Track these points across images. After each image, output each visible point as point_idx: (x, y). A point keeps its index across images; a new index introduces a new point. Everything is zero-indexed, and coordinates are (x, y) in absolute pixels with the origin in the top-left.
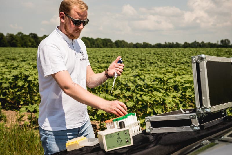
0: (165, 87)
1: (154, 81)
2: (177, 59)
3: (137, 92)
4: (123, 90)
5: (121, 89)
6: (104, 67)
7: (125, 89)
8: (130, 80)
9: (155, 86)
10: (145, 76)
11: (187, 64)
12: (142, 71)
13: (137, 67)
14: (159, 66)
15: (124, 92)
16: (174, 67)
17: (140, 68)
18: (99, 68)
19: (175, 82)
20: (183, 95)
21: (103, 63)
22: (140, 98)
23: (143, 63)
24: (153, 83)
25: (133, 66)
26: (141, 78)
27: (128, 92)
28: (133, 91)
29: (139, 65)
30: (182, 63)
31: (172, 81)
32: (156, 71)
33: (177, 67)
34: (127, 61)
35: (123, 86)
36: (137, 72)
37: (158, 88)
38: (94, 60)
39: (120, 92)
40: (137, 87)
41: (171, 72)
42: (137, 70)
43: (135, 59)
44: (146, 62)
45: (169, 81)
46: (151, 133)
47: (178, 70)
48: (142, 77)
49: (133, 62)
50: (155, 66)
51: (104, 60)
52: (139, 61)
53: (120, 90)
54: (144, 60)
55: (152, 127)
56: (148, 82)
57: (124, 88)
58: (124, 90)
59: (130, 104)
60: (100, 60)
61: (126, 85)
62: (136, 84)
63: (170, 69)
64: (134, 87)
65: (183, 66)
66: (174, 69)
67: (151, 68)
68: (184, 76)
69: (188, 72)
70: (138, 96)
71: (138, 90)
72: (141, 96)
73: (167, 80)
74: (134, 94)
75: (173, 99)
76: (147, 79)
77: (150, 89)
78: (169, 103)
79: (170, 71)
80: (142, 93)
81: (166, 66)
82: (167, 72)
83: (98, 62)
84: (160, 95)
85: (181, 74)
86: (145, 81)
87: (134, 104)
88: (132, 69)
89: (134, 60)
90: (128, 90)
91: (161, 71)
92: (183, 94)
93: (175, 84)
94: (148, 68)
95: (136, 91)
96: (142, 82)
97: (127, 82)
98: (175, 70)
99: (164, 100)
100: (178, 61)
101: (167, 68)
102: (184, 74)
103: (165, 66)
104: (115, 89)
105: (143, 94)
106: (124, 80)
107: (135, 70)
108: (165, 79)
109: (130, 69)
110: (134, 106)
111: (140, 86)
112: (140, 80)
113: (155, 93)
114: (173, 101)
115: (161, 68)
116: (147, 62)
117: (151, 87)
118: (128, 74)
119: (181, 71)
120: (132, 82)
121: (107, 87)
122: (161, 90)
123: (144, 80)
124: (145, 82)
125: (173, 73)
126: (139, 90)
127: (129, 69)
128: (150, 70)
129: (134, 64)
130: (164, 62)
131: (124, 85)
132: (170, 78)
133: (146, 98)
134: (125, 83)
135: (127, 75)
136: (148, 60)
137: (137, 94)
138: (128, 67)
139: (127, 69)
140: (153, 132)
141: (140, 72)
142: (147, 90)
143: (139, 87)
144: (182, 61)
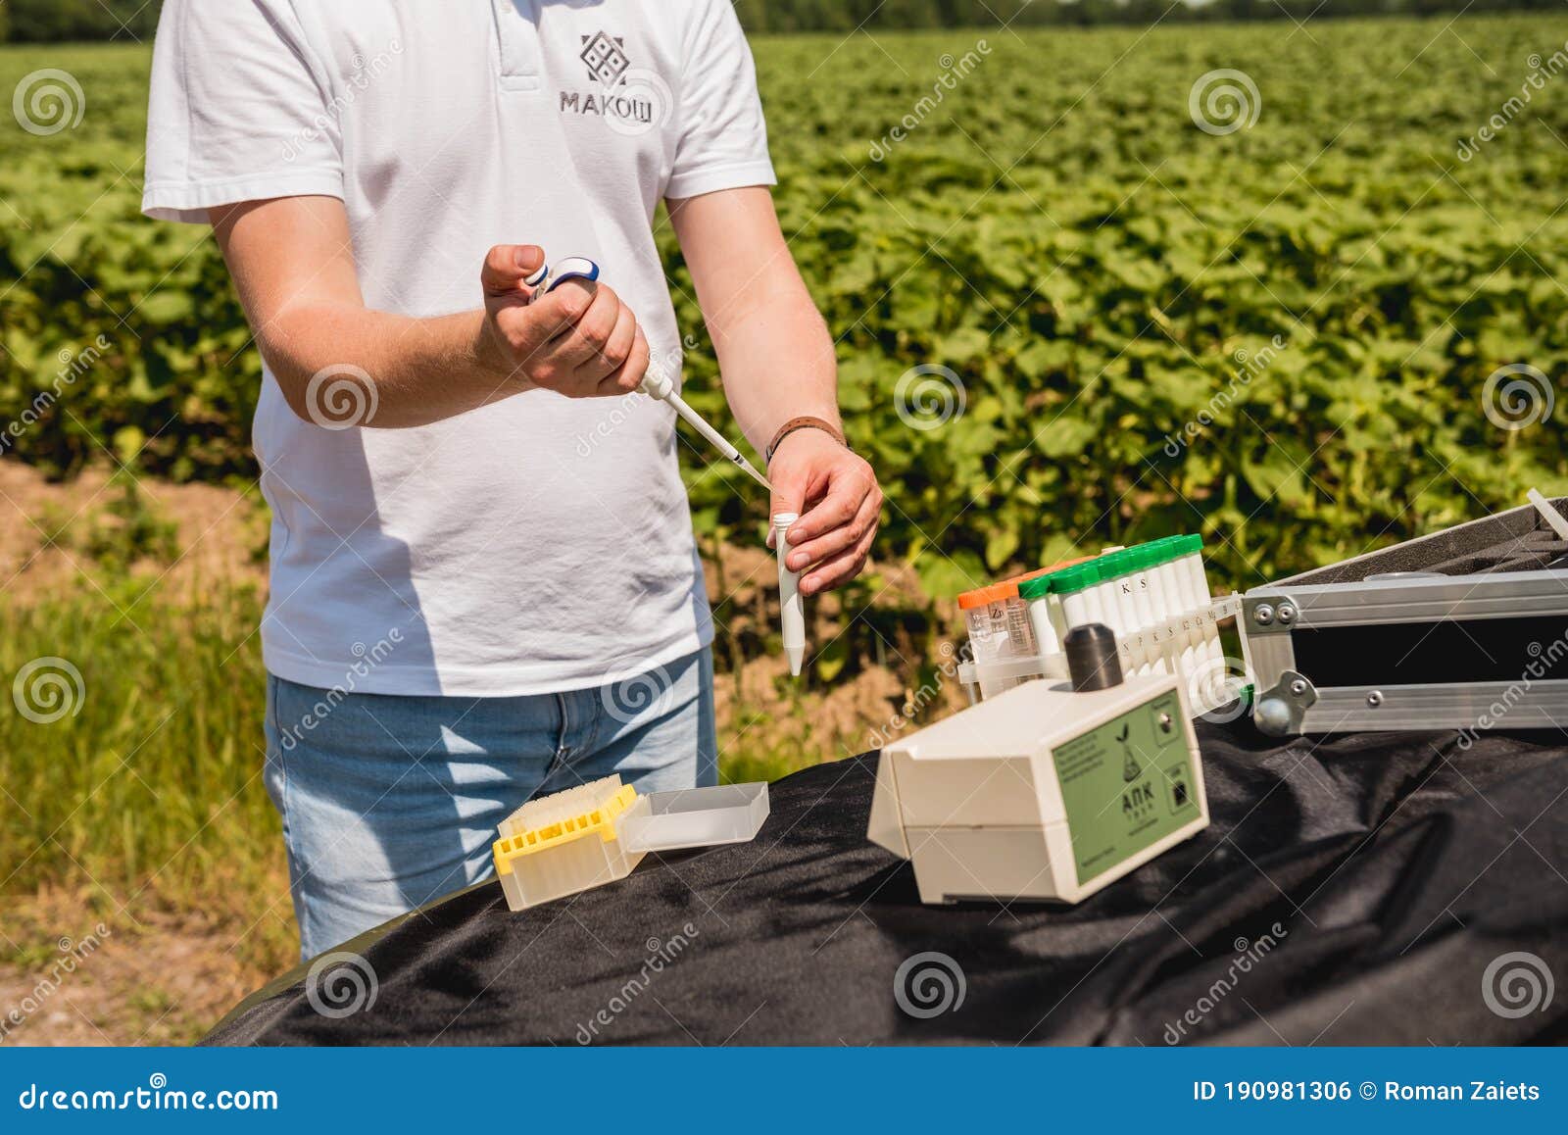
0: (1319, 301)
1: (1236, 257)
2: (1372, 99)
3: (1111, 339)
4: (1002, 329)
5: (992, 324)
6: (858, 166)
7: (1014, 320)
8: (1051, 253)
9: (1246, 293)
10: (1162, 226)
11: (1452, 132)
12: (1134, 190)
13: (1091, 159)
14: (1253, 150)
15: (1012, 342)
16: (1359, 152)
17: (1112, 163)
18: (823, 172)
19: (1392, 259)
20: (1462, 361)
21: (859, 133)
22: (1132, 390)
23: (1135, 132)
24: (1229, 273)
25: (1064, 156)
26: (1132, 240)
27: (1041, 345)
28: (1080, 337)
29: (1104, 141)
30: (1415, 123)
31: (1371, 251)
32: (1233, 181)
33: (1380, 151)
34: (1023, 117)
35: (1003, 301)
36: (1097, 197)
37: (1273, 306)
38: (790, 119)
39: (980, 340)
40: (1107, 302)
41: (1344, 191)
42: (1098, 182)
43: (1078, 106)
44: (1153, 125)
45: (1347, 252)
46: (1302, 731)
47: (1390, 171)
48: (1147, 228)
49: (1062, 124)
50: (1224, 152)
51: (861, 116)
52: (1103, 115)
53: (981, 327)
54: (1143, 109)
55: (1303, 682)
56: (1189, 266)
57: (1008, 312)
58: (1013, 331)
59: (1059, 433)
60: (829, 115)
61: (1028, 295)
62: (1103, 286)
63: (1336, 167)
64: (1089, 303)
65: (1423, 145)
66: (1361, 163)
67: (1195, 167)
68: (1442, 216)
69: (1465, 185)
70: (1117, 368)
71: (1115, 328)
72: (1136, 371)
73: (1334, 250)
74: (1088, 360)
75: (1385, 392)
76: (1182, 243)
77: (1205, 316)
78: (1363, 423)
79: (1338, 179)
80: (1144, 348)
81: (1302, 149)
82: (1311, 190)
83: (822, 130)
84: (1291, 361)
85: (1415, 197)
86: (1171, 257)
87: (1088, 431)
88: (1062, 178)
89: (1068, 114)
90: (1044, 325)
91: (1268, 185)
92: (1465, 348)
93: (1392, 277)
94: (1178, 165)
95: (1100, 333)
96: (1147, 265)
97: (1032, 269)
98: (1366, 172)
99: (1319, 402)
100: (1382, 109)
101: (1312, 159)
102: (1434, 202)
103: (1290, 150)
104: (945, 326)
105: (1151, 358)
106: (1010, 254)
107: (1083, 184)
108: (1321, 239)
109: (1047, 178)
110: (1088, 448)
111: (1135, 295)
112: (1129, 253)
113: (1243, 347)
114: (1392, 408)
115: (1267, 164)
116: (1165, 121)
117: (1216, 305)
118: (1039, 209)
119: (1414, 178)
120: (1073, 272)
121: (886, 311)
122: (1291, 324)
123: (1156, 253)
124: (1169, 268)
125: (1361, 191)
126: (1128, 326)
127: (1036, 173)
128: (1192, 175)
129: (1073, 135)
130: (1286, 120)
131: (1007, 290)
132: (1355, 236)
133: (1182, 388)
134: (1016, 279)
135: (1035, 220)
136: (1172, 112)
137: (1112, 354)
138: (1030, 161)
139: (1024, 175)
140: (1312, 722)
141: (1115, 190)
142: (1180, 326)
143: (1125, 307)
144: (1414, 106)
